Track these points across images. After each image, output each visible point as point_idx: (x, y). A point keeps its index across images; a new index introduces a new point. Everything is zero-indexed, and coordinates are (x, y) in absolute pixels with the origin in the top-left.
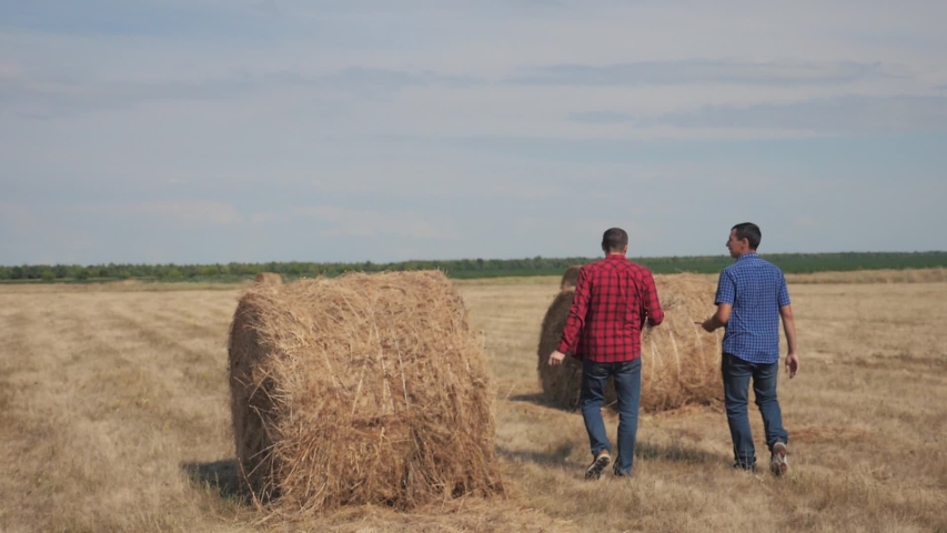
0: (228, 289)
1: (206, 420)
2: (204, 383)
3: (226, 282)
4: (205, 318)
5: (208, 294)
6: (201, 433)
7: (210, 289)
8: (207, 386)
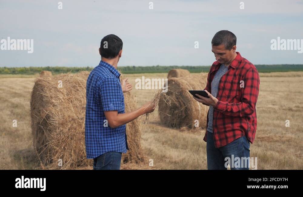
0: (29, 77)
1: (20, 132)
2: (19, 116)
3: (28, 74)
4: (20, 89)
5: (21, 79)
6: (18, 137)
7: (22, 77)
8: (21, 118)
